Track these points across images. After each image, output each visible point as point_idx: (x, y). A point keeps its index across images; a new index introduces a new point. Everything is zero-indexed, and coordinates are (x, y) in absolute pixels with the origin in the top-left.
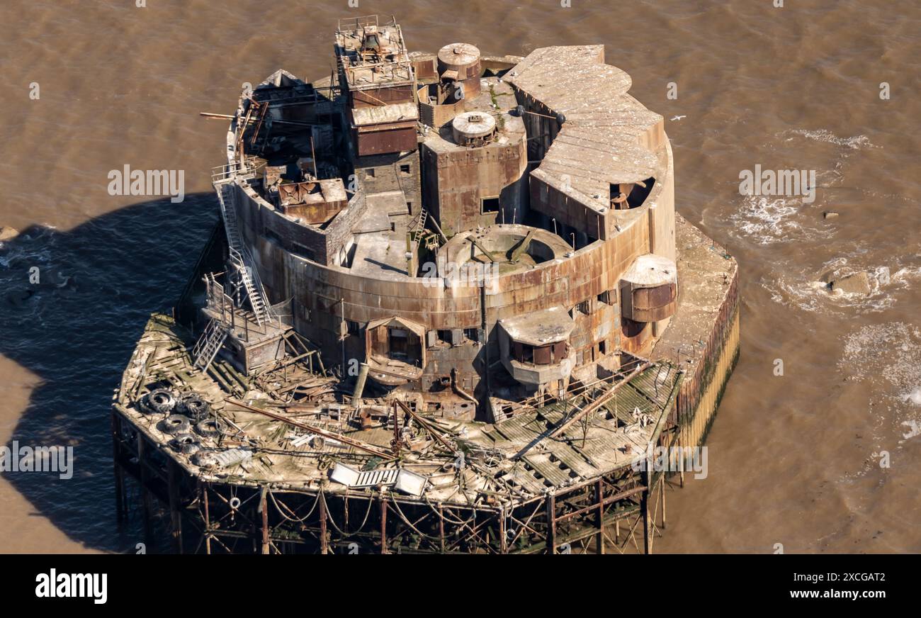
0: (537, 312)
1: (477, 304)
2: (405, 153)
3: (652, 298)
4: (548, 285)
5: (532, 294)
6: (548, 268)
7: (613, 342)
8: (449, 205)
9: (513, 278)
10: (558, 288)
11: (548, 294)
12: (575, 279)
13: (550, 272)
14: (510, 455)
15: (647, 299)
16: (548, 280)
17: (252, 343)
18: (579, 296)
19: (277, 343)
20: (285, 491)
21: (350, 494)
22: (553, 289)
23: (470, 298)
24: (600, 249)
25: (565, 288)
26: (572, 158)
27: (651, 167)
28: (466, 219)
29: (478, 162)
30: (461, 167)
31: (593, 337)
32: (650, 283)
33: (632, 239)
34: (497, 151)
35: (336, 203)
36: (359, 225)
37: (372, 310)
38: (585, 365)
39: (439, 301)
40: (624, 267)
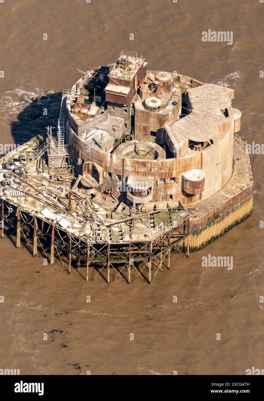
0: (144, 177)
1: (121, 167)
2: (126, 105)
3: (191, 185)
4: (149, 168)
5: (142, 170)
6: (149, 162)
7: (177, 197)
8: (138, 129)
9: (135, 162)
10: (153, 170)
11: (149, 172)
12: (160, 169)
13: (150, 163)
14: (107, 224)
15: (189, 185)
16: (149, 166)
17: (51, 155)
18: (162, 176)
19: (62, 159)
20: (24, 211)
21: (44, 220)
22: (151, 170)
23: (119, 164)
24: (173, 161)
25: (156, 171)
26: (184, 126)
27: (208, 138)
28: (144, 136)
29: (150, 117)
30: (143, 117)
31: (167, 192)
32: (190, 179)
33: (190, 161)
34: (157, 115)
35: (90, 115)
36: (99, 126)
37: (88, 157)
38: (162, 202)
39: (108, 161)
40: (185, 171)
